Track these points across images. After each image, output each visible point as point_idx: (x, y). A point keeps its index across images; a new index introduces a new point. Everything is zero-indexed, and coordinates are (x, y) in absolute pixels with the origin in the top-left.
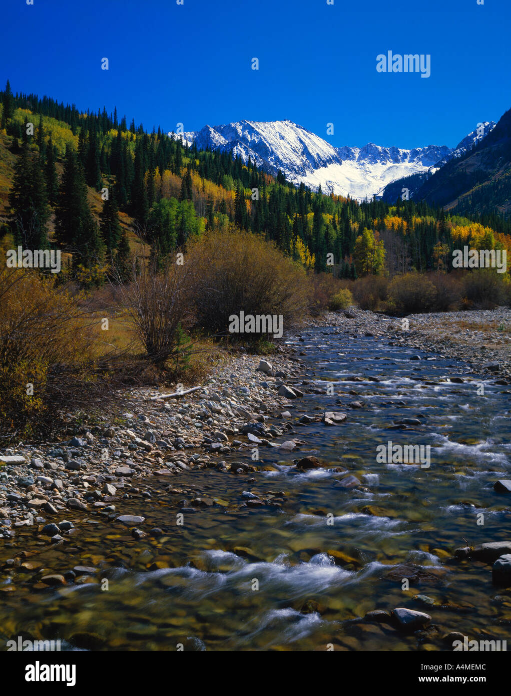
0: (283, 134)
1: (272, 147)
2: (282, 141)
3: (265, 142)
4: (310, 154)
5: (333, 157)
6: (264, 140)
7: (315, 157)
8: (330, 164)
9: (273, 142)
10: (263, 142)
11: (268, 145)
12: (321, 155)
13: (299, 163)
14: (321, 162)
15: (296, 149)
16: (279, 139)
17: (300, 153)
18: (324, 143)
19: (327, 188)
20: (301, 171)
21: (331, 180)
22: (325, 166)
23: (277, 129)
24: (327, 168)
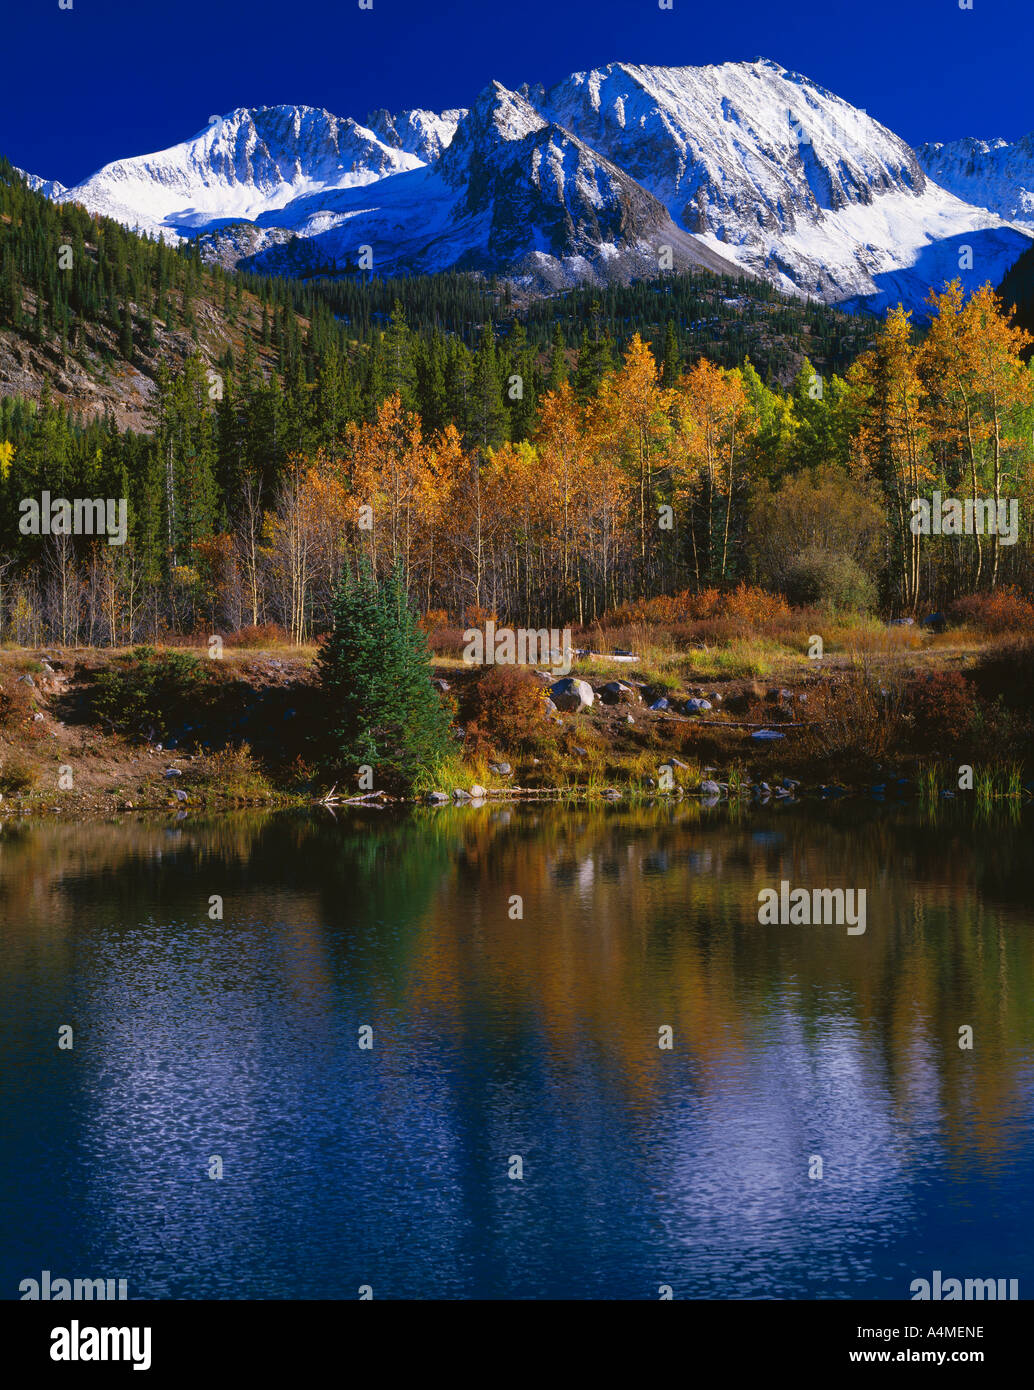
0: (737, 103)
1: (693, 144)
2: (731, 127)
3: (672, 129)
4: (818, 163)
5: (893, 171)
6: (667, 122)
7: (834, 171)
8: (881, 193)
9: (699, 128)
10: (666, 130)
11: (678, 139)
12: (856, 167)
13: (774, 190)
14: (852, 190)
15: (775, 151)
16: (721, 119)
17: (785, 161)
18: (871, 128)
19: (856, 269)
20: (778, 214)
21: (875, 243)
22: (864, 198)
23: (723, 90)
24: (869, 209)
